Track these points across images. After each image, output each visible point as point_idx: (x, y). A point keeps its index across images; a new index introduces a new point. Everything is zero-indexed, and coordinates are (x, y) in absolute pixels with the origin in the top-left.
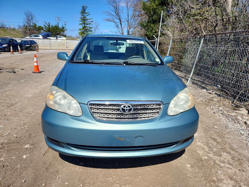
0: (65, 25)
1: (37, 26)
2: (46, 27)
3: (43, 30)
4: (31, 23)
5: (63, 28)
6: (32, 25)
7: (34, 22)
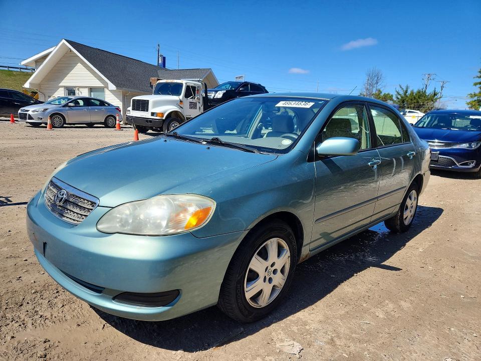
0: (442, 87)
1: (382, 94)
2: (400, 95)
3: (392, 99)
4: (374, 90)
5: (435, 94)
6: (374, 92)
7: (379, 87)
